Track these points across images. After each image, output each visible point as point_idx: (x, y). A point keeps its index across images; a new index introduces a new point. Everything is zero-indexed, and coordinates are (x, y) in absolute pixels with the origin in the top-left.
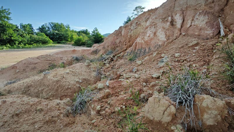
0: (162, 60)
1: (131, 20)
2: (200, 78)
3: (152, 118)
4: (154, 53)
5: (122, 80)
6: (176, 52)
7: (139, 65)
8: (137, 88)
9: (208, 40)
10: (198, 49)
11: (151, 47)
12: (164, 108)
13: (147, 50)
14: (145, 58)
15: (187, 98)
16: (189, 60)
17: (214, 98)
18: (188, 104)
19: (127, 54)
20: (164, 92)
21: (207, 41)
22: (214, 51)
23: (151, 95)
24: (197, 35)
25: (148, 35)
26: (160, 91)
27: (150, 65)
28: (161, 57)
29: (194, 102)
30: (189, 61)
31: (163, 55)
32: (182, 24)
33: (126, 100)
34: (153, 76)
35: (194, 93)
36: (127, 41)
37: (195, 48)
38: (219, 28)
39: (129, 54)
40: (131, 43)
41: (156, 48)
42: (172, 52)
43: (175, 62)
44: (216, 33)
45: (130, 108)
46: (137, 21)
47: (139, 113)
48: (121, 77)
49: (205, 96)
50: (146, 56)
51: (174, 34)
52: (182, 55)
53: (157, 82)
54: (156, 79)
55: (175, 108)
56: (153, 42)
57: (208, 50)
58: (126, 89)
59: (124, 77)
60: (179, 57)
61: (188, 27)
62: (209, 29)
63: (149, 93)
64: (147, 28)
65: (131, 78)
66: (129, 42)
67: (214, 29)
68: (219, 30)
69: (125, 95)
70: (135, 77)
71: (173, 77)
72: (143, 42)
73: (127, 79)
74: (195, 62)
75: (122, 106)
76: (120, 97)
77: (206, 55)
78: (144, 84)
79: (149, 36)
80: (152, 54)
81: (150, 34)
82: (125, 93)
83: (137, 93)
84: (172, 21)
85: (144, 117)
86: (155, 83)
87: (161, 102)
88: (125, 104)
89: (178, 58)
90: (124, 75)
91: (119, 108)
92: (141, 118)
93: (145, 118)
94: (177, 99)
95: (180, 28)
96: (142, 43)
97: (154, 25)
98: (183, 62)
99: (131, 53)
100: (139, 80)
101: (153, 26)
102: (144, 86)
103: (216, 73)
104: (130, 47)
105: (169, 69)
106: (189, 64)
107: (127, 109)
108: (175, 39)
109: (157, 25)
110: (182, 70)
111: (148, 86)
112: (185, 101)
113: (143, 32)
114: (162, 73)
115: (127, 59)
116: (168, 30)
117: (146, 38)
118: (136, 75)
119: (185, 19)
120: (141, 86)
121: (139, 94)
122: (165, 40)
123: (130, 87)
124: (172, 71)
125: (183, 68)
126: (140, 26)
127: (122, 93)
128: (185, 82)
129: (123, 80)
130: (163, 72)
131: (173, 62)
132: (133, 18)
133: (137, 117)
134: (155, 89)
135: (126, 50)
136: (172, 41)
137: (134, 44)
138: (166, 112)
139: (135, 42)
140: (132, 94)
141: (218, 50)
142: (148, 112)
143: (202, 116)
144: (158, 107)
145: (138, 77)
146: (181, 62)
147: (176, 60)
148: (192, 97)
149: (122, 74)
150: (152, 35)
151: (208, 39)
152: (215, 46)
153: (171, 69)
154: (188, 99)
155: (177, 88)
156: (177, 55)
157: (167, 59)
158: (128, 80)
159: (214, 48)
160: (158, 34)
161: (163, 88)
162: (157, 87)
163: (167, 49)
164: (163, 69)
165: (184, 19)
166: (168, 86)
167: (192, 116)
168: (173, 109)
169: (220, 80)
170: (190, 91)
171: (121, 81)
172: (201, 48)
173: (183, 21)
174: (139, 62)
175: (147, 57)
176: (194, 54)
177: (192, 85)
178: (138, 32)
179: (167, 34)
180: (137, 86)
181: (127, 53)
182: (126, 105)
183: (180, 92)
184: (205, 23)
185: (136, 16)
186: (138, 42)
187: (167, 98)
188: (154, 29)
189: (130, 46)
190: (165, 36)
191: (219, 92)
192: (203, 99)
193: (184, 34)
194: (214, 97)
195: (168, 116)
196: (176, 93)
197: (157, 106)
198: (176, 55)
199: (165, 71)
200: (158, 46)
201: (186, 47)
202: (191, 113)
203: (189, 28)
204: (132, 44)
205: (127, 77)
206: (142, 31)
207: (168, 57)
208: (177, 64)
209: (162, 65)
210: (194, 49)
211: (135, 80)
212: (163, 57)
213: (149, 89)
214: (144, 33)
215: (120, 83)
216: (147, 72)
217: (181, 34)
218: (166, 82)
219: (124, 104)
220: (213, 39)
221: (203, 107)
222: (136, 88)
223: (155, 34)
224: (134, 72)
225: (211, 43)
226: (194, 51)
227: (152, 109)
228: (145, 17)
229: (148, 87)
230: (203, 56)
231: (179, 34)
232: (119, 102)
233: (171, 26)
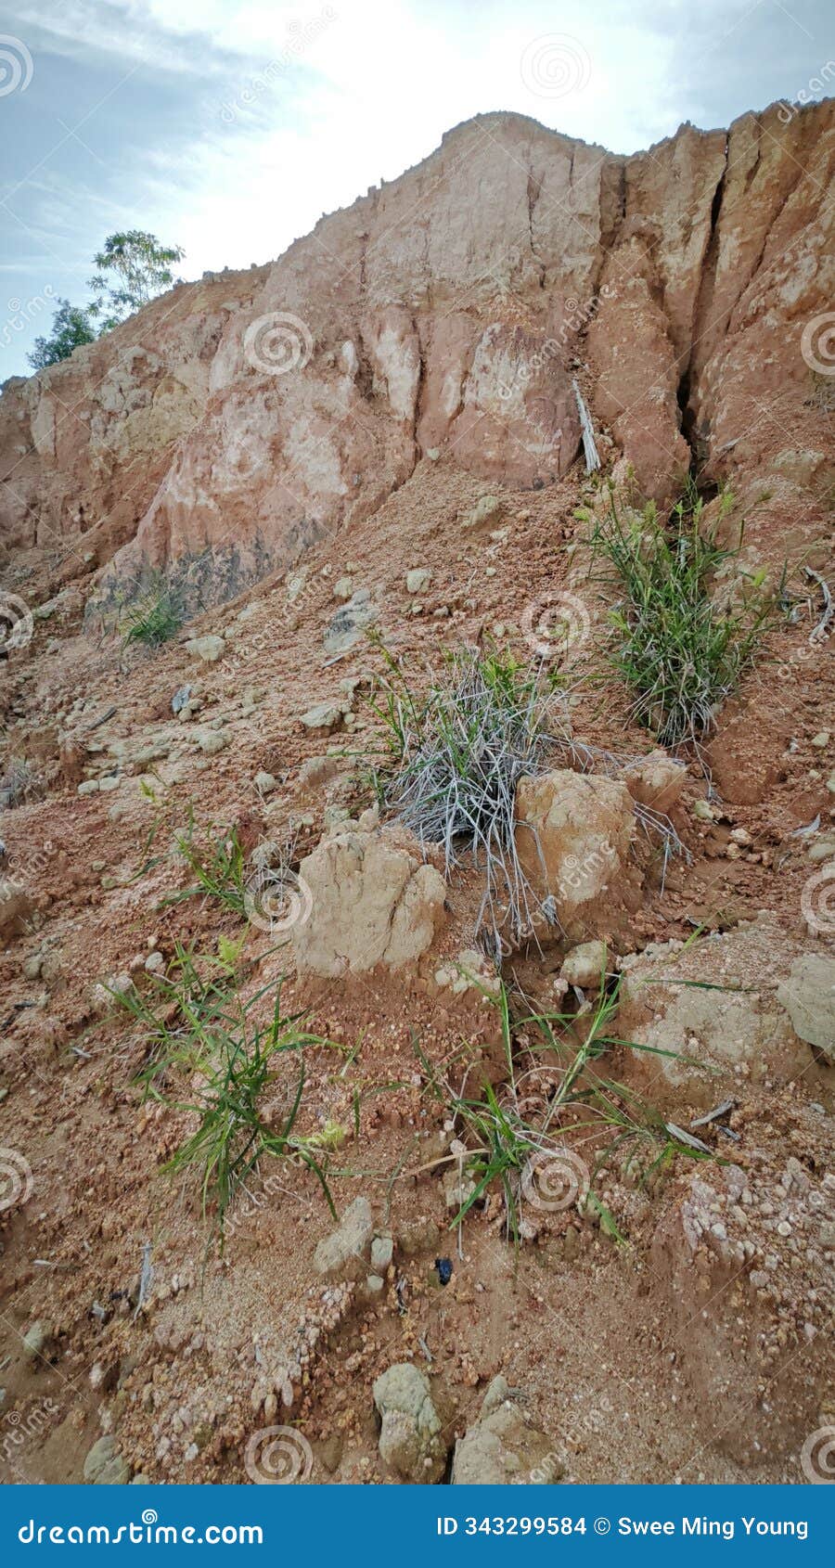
0: (345, 613)
1: (90, 340)
2: (528, 689)
3: (334, 968)
4: (291, 574)
5: (108, 784)
6: (407, 560)
7: (212, 665)
8: (226, 816)
9: (543, 492)
10: (505, 541)
11: (268, 539)
12: (392, 892)
13: (247, 560)
14: (244, 615)
15: (487, 806)
16: (472, 602)
17: (590, 777)
18: (493, 836)
19: (111, 598)
20: (376, 805)
21: (537, 493)
22: (570, 549)
23: (307, 839)
24: (494, 463)
25: (233, 456)
26: (355, 803)
27: (278, 655)
28: (333, 601)
29: (516, 817)
30: (477, 610)
31: (342, 587)
32: (419, 396)
33: (160, 911)
34: (306, 719)
35: (513, 771)
36: (91, 497)
37: (494, 535)
38: (577, 429)
39: (120, 596)
40: (123, 508)
41: (300, 545)
42: (387, 564)
43: (409, 618)
44: (568, 455)
45: (197, 949)
46: (137, 351)
47: (257, 962)
48: (96, 762)
49: (557, 777)
50: (247, 600)
51: (387, 453)
52: (443, 575)
53: (332, 749)
54: (327, 732)
55: (442, 872)
56: (272, 502)
57: (544, 546)
58: (148, 837)
59: (120, 762)
60: (425, 589)
61: (450, 415)
62: (538, 430)
63: (298, 826)
64: (217, 405)
65: (172, 757)
66: (108, 502)
67: (559, 432)
68: (578, 440)
69: (145, 885)
70: (194, 748)
71: (410, 710)
72: (211, 503)
73: (143, 769)
74: (498, 609)
75: (138, 959)
76: (115, 902)
77: (543, 570)
78: (263, 778)
79: (241, 467)
80: (281, 583)
81: (244, 452)
82: (147, 870)
83: (230, 845)
84: (365, 369)
85: (290, 979)
86: (321, 760)
87: (369, 865)
88: (160, 938)
89: (424, 595)
90: (117, 747)
91: (124, 980)
92: (274, 989)
93: (300, 981)
94: (444, 822)
95: (411, 416)
96: (200, 513)
97: (264, 388)
98: (450, 614)
99: (135, 589)
100: (224, 761)
101: (260, 397)
102: (266, 794)
103: (587, 655)
104: (121, 543)
105: (388, 666)
106: (475, 624)
107: (178, 968)
108: (395, 488)
109: (282, 391)
110: (451, 660)
111: (290, 784)
112: (481, 826)
113: (198, 437)
114: (351, 695)
115: (112, 631)
116: (348, 424)
117: (227, 481)
118: (205, 735)
119: (430, 367)
120: (248, 798)
121: (244, 849)
122: (344, 490)
123: (171, 820)
124: (406, 674)
125: (452, 647)
126: (170, 389)
127: (124, 873)
128: (468, 728)
129: (114, 781)
130: (358, 688)
131: (401, 620)
132: (101, 319)
133: (253, 988)
134: (329, 795)
135: (95, 564)
136: (382, 498)
137: (147, 522)
138: (400, 912)
139: (154, 506)
140: (198, 862)
141: (583, 541)
142: (311, 940)
143: (555, 870)
144: (360, 895)
145: (219, 742)
146: (437, 618)
147: (416, 609)
148: (506, 794)
149: (98, 741)
150: (259, 460)
151: (539, 486)
152: (570, 520)
153: (395, 664)
154: (493, 811)
155: (439, 763)
156: (414, 578)
157: (370, 606)
158: (149, 780)
159: (567, 533)
160: (290, 448)
161: (372, 780)
162: (341, 783)
163: (363, 549)
164: (354, 670)
165: (423, 364)
166: (396, 762)
167: (518, 884)
168: (432, 884)
169: (602, 685)
170: (497, 768)
171: (95, 793)
172: (518, 536)
173: (423, 374)
174: (208, 646)
175: (253, 607)
176: (491, 571)
177: (500, 736)
178: (165, 434)
179: (346, 451)
180: (222, 803)
181: (107, 591)
182: (165, 945)
183: (454, 784)
184: (520, 396)
185: (128, 311)
186: (170, 504)
187: (396, 830)
188: (265, 413)
189: (123, 535)
190: (338, 468)
191: (602, 743)
192: (552, 791)
193: (432, 454)
194: (586, 771)
195: (415, 926)
196: (435, 791)
197: (355, 890)
198: (410, 581)
199: (368, 678)
200: (310, 532)
201: (451, 532)
202: (512, 874)
203: (453, 418)
204: (137, 520)
205: (144, 754)
206: (191, 424)
207: (372, 598)
208: (421, 630)
209: (344, 644)
210: (491, 541)
211: (201, 763)
212: (344, 595)
213: (299, 803)
214: (207, 442)
215: (95, 811)
216: (268, 703)
217: (418, 455)
218: (381, 745)
219: (152, 941)
220: (560, 487)
221: (555, 828)
222: (218, 816)
223: (276, 448)
224: (184, 715)
225: (556, 506)
226: (491, 552)
227: (328, 917)
228: (193, 321)
229: (287, 791)
230: (531, 578)
231: (410, 452)
232: (110, 945)
233: (360, 402)
